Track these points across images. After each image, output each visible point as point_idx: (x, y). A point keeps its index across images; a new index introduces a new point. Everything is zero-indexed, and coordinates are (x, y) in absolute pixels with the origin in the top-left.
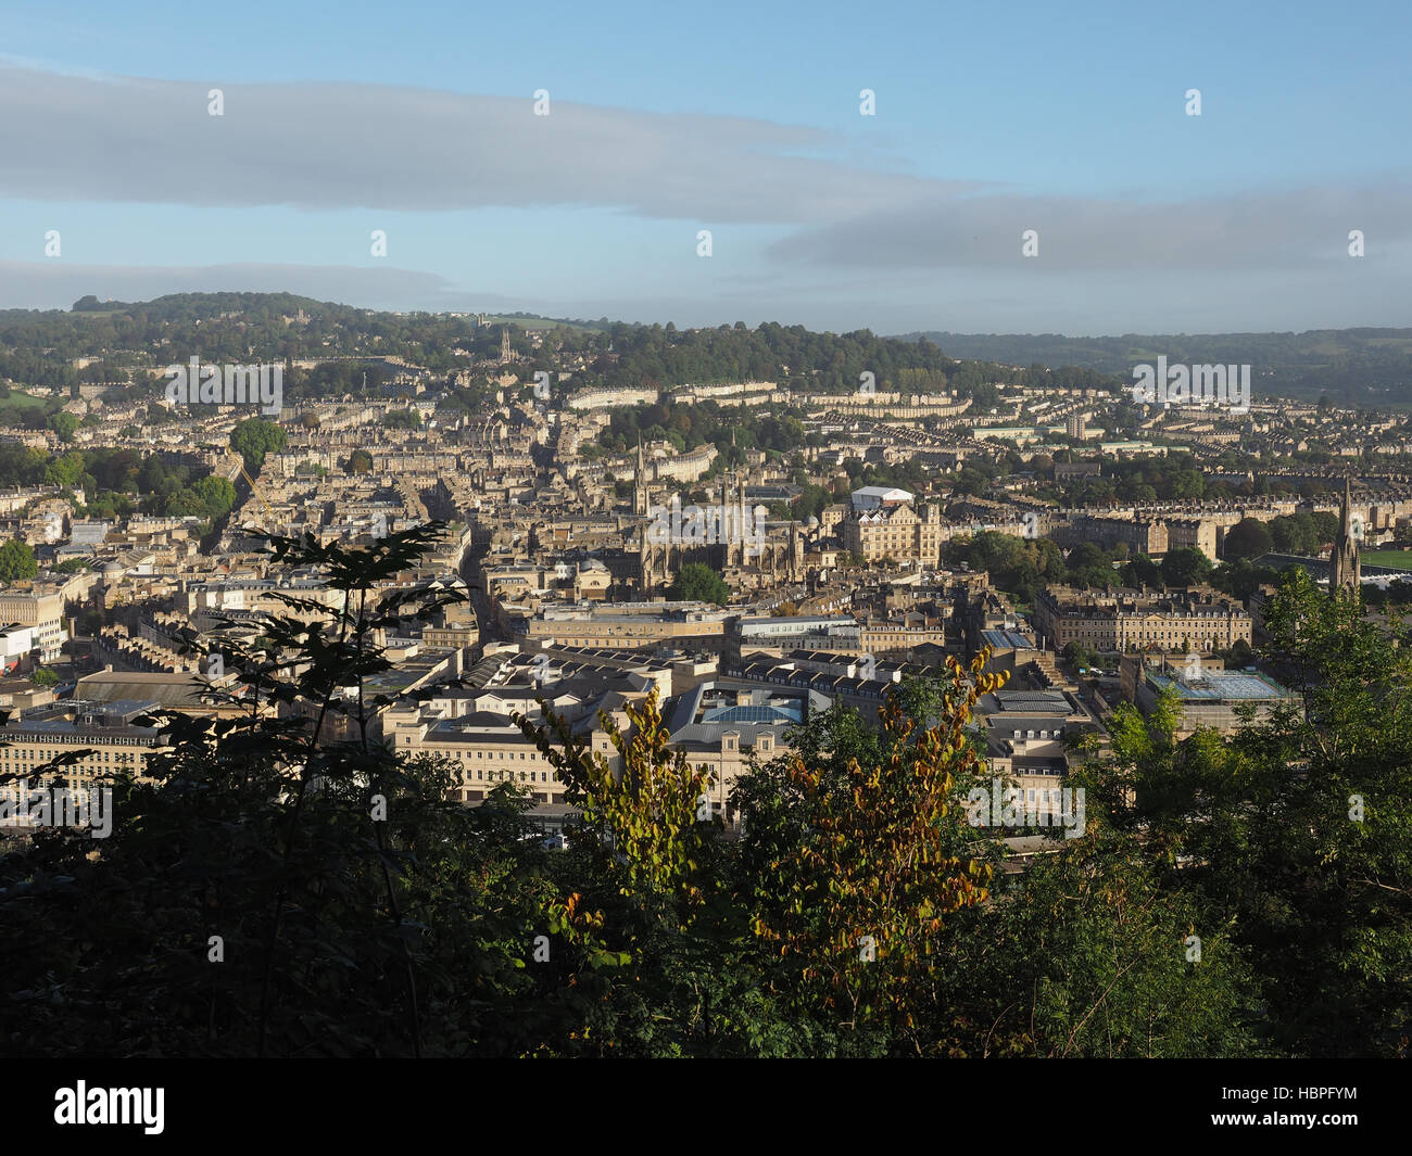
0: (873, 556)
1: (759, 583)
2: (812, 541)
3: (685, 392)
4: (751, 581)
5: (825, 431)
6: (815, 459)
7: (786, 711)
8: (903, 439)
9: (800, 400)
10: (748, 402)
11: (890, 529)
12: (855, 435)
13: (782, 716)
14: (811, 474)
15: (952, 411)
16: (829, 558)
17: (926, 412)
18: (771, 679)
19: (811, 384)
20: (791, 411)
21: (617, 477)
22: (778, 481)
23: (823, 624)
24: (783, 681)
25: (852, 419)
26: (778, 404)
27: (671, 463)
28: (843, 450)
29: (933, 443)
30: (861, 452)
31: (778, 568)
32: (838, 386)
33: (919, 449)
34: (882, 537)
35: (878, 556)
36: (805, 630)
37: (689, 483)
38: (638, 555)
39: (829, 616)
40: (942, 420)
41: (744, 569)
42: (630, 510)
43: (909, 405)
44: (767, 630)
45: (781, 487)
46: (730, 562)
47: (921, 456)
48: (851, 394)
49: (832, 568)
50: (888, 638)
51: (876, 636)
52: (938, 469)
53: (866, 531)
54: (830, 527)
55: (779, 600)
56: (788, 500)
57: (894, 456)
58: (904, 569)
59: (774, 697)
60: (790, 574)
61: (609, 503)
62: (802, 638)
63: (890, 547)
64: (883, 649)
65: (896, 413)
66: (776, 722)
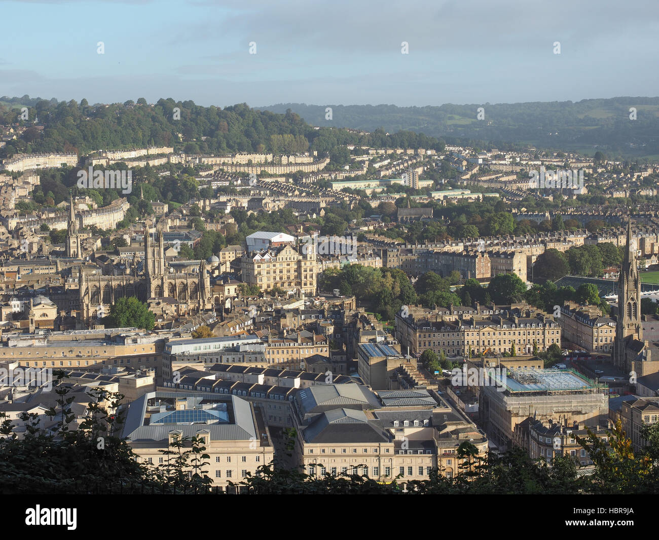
0: (264, 287)
1: (177, 311)
2: (214, 275)
3: (99, 155)
4: (171, 310)
5: (214, 186)
6: (208, 209)
7: (215, 413)
8: (277, 191)
9: (192, 161)
10: (151, 163)
11: (278, 265)
12: (239, 189)
13: (213, 417)
14: (206, 221)
15: (314, 168)
16: (231, 290)
17: (294, 169)
18: (199, 388)
19: (201, 148)
20: (186, 170)
21: (51, 227)
22: (180, 227)
23: (235, 343)
24: (208, 389)
25: (235, 176)
26: (176, 164)
27: (94, 215)
28: (230, 201)
29: (301, 194)
30: (244, 202)
31: (191, 298)
32: (224, 150)
33: (290, 199)
34: (272, 272)
35: (269, 286)
36: (221, 348)
37: (109, 231)
38: (77, 292)
39: (239, 336)
40: (307, 175)
41: (165, 300)
42: (65, 254)
43: (280, 164)
44: (191, 349)
45: (184, 232)
46: (153, 295)
47: (291, 205)
48: (234, 156)
49: (234, 298)
50: (285, 351)
51: (275, 351)
52: (306, 215)
53: (259, 267)
54: (228, 264)
55: (196, 324)
56: (190, 243)
57: (271, 205)
58: (291, 296)
59: (204, 402)
60: (201, 303)
61: (47, 249)
62: (220, 354)
63: (278, 279)
64: (282, 361)
65: (270, 170)
66: (209, 422)
